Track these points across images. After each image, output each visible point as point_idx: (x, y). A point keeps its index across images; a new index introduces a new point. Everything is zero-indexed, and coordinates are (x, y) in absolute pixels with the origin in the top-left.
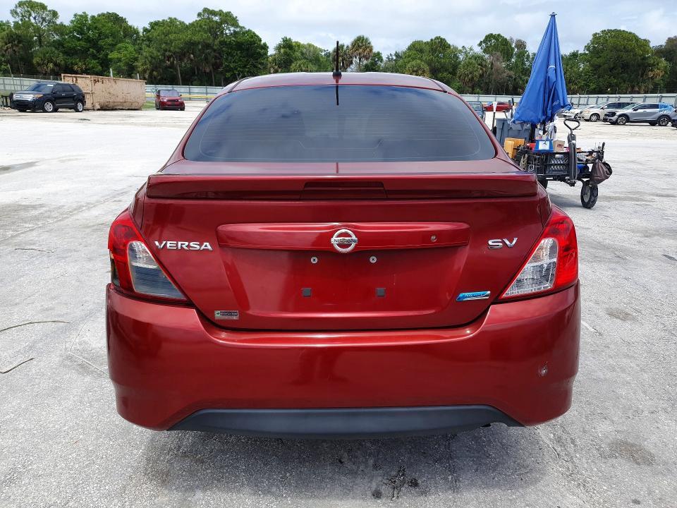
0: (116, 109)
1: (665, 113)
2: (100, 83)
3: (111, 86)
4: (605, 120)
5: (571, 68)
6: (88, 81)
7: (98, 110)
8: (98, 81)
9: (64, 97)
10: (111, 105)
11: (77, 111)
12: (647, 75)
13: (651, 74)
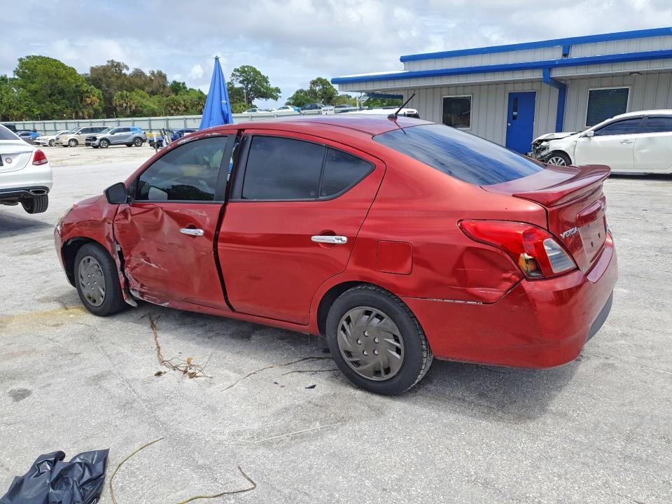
1: (137, 135)
4: (88, 145)
5: (6, 93)
12: (85, 101)
13: (89, 101)
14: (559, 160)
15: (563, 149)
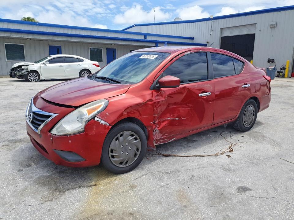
14: (34, 74)
15: (35, 70)
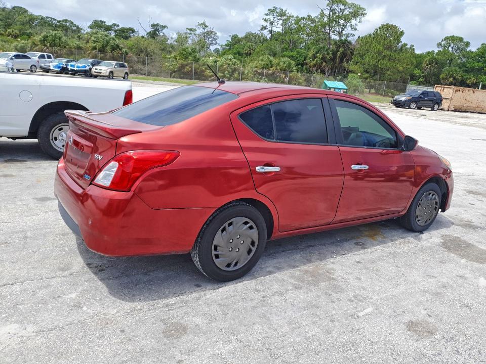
0: (467, 112)
2: (461, 92)
3: (469, 95)
6: (451, 91)
7: (452, 111)
8: (459, 91)
9: (426, 100)
10: (464, 108)
11: (433, 110)
